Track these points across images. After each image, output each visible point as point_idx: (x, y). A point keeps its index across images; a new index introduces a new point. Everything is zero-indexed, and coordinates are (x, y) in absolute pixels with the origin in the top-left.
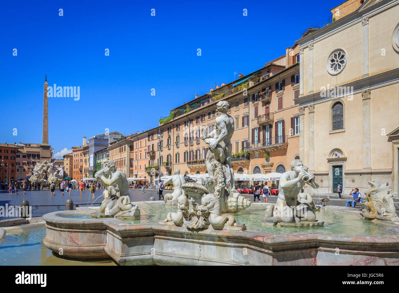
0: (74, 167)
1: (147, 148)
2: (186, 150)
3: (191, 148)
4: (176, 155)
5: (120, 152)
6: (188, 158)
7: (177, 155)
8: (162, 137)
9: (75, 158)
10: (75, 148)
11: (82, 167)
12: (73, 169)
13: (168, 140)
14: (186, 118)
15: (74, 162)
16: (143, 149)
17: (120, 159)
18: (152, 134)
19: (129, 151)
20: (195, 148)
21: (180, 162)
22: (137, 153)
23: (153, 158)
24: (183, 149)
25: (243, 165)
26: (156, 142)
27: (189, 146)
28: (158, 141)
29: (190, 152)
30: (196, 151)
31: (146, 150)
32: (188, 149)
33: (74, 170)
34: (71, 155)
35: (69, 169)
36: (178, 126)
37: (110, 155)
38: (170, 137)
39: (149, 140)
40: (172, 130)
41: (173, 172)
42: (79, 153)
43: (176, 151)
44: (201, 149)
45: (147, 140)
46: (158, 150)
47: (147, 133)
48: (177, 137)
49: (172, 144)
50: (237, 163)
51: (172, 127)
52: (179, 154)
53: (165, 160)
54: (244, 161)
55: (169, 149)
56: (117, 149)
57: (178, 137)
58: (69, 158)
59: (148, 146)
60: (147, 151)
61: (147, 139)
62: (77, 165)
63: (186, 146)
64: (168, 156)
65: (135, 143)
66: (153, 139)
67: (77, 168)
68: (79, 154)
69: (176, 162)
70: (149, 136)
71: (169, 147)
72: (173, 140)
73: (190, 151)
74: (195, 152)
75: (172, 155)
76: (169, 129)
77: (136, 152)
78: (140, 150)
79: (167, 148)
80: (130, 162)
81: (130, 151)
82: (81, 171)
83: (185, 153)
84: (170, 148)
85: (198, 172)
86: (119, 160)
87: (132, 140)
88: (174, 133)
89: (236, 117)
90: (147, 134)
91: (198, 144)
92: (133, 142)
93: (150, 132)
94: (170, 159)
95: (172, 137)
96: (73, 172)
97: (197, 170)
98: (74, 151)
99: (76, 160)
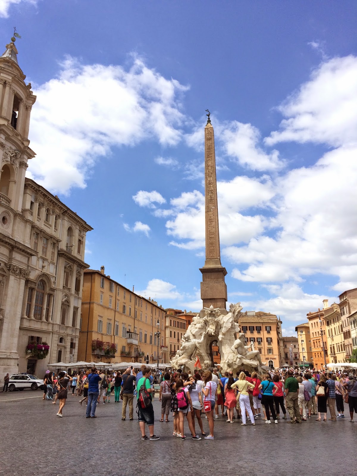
0: (312, 344)
9: (312, 330)
11: (325, 343)
12: (313, 347)
15: (312, 336)
33: (314, 350)
34: (307, 325)
42: (319, 320)
58: (304, 333)
62: (318, 341)
67: (319, 347)
68: (319, 323)
82: (326, 352)
96: (313, 354)
98: (310, 319)
99: (314, 334)
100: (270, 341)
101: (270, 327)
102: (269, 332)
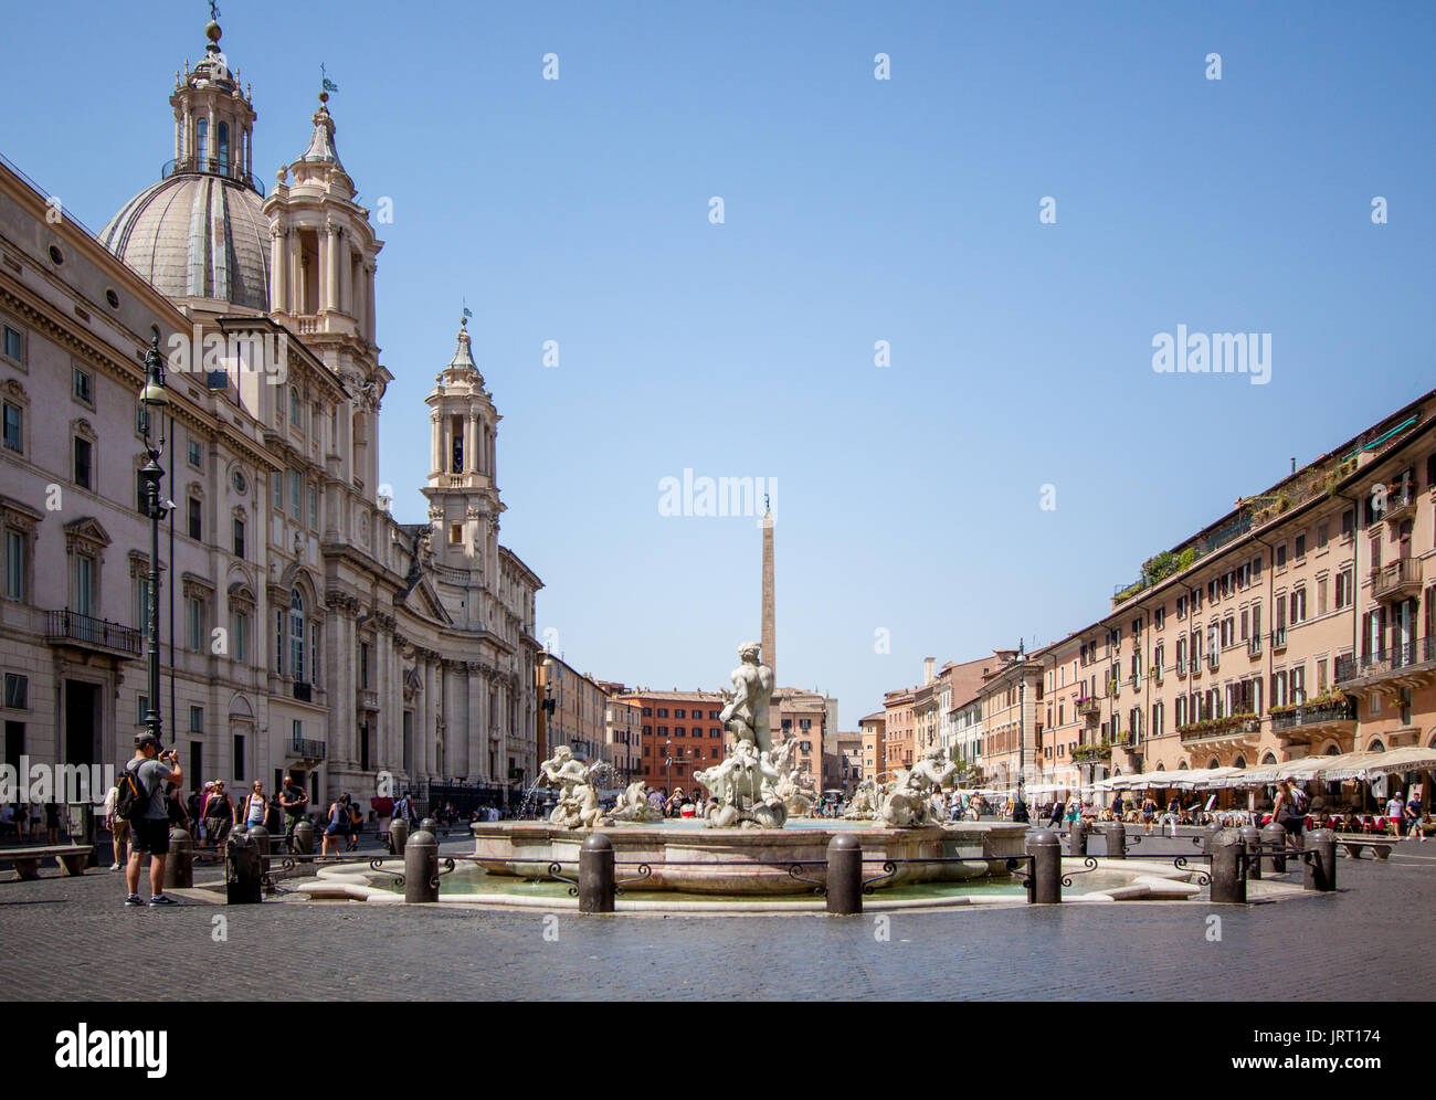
0: (888, 754)
1: (1077, 688)
2: (1182, 690)
3: (1194, 684)
4: (1155, 707)
5: (1009, 704)
6: (1185, 717)
7: (1158, 707)
8: (1118, 651)
9: (889, 729)
10: (893, 695)
11: (910, 754)
12: (887, 760)
13: (1134, 659)
14: (1179, 587)
15: (888, 739)
16: (1067, 694)
17: (1009, 726)
18: (1093, 645)
19: (1034, 700)
20: (1205, 684)
21: (1165, 732)
22: (1052, 707)
23: (1093, 717)
24: (1173, 688)
25: (1337, 736)
26: (1100, 669)
27: (1188, 677)
28: (1107, 665)
29: (1192, 697)
30: (1209, 694)
31: (1075, 695)
32: (1184, 688)
33: (889, 763)
34: (881, 717)
35: (875, 761)
36: (1159, 616)
37: (985, 715)
38: (1137, 651)
39: (1083, 663)
40: (1144, 631)
41: (1146, 763)
42: (904, 709)
43: (1155, 695)
44: (1222, 687)
45: (1078, 663)
46: (1107, 696)
47: (1079, 641)
48: (1157, 650)
49: (1145, 673)
50: (1318, 732)
51: (1145, 622)
52: (1162, 706)
53: (1124, 726)
54: (1335, 724)
55: (1137, 691)
56: (1001, 695)
57: (1159, 650)
58: (875, 729)
59: (1082, 683)
60: (1079, 698)
61: (1078, 660)
62: (898, 750)
63: (1182, 678)
64: (1133, 712)
65: (1047, 676)
66: (1093, 661)
68: (904, 715)
69: (1155, 732)
70: (1083, 651)
71: (1135, 684)
72: (1148, 659)
73: (1191, 695)
74: (1204, 696)
75: (1144, 710)
76: (1137, 626)
77: (1050, 703)
78: (1059, 694)
79: (1131, 687)
80: (1036, 733)
81: (1038, 699)
83: (1178, 701)
84: (1138, 686)
85: (1214, 765)
86: (1006, 730)
87: (1041, 663)
88: (1150, 637)
89: (1319, 575)
90: (1078, 643)
91: (1214, 671)
92: (1041, 669)
93: (1085, 636)
94: (1140, 722)
95: (1144, 652)
97: (1211, 757)
98: (888, 706)
99: (893, 734)
100: (806, 748)
101: (809, 721)
102: (805, 732)
